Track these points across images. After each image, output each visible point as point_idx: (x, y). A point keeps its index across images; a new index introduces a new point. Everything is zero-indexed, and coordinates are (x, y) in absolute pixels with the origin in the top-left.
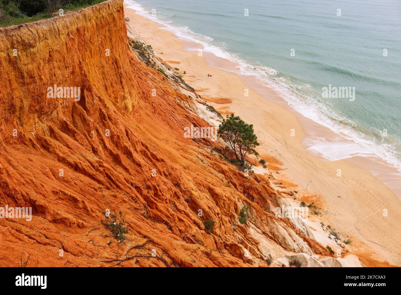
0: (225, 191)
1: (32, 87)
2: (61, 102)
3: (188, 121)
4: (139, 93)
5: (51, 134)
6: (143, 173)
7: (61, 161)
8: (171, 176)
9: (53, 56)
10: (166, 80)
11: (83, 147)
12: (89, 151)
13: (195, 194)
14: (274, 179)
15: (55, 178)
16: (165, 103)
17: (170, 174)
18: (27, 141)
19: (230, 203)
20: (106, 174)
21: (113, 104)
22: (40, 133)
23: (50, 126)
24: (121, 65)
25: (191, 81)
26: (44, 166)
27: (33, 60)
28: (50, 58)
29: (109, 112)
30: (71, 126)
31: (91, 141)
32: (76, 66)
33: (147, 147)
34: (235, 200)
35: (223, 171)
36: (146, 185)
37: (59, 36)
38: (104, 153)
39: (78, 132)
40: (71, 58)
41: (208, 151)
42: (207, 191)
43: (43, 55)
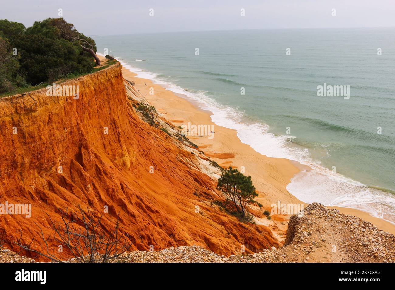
0: (221, 240)
1: (32, 146)
2: (60, 159)
3: (189, 177)
4: (140, 151)
5: (50, 188)
6: (137, 223)
7: (57, 212)
8: (165, 226)
9: (52, 118)
10: (169, 138)
11: (79, 199)
12: (85, 203)
13: (190, 244)
14: (279, 230)
15: (51, 227)
16: (167, 160)
17: (164, 225)
18: (26, 194)
19: (227, 253)
20: (101, 224)
21: (111, 161)
22: (40, 187)
23: (49, 180)
24: (119, 125)
25: (194, 139)
26: (41, 216)
27: (34, 122)
28: (49, 120)
29: (104, 168)
30: (69, 181)
31: (87, 194)
32: (74, 127)
33: (141, 200)
34: (232, 250)
35: (223, 223)
36: (140, 235)
37: (58, 102)
38: (99, 206)
39: (76, 186)
40: (69, 120)
41: (207, 204)
42: (203, 241)
43: (43, 118)
